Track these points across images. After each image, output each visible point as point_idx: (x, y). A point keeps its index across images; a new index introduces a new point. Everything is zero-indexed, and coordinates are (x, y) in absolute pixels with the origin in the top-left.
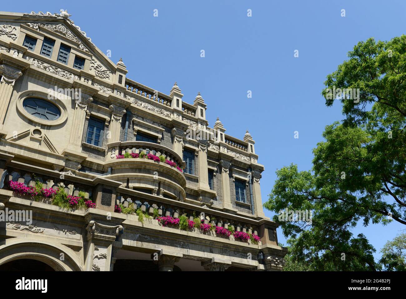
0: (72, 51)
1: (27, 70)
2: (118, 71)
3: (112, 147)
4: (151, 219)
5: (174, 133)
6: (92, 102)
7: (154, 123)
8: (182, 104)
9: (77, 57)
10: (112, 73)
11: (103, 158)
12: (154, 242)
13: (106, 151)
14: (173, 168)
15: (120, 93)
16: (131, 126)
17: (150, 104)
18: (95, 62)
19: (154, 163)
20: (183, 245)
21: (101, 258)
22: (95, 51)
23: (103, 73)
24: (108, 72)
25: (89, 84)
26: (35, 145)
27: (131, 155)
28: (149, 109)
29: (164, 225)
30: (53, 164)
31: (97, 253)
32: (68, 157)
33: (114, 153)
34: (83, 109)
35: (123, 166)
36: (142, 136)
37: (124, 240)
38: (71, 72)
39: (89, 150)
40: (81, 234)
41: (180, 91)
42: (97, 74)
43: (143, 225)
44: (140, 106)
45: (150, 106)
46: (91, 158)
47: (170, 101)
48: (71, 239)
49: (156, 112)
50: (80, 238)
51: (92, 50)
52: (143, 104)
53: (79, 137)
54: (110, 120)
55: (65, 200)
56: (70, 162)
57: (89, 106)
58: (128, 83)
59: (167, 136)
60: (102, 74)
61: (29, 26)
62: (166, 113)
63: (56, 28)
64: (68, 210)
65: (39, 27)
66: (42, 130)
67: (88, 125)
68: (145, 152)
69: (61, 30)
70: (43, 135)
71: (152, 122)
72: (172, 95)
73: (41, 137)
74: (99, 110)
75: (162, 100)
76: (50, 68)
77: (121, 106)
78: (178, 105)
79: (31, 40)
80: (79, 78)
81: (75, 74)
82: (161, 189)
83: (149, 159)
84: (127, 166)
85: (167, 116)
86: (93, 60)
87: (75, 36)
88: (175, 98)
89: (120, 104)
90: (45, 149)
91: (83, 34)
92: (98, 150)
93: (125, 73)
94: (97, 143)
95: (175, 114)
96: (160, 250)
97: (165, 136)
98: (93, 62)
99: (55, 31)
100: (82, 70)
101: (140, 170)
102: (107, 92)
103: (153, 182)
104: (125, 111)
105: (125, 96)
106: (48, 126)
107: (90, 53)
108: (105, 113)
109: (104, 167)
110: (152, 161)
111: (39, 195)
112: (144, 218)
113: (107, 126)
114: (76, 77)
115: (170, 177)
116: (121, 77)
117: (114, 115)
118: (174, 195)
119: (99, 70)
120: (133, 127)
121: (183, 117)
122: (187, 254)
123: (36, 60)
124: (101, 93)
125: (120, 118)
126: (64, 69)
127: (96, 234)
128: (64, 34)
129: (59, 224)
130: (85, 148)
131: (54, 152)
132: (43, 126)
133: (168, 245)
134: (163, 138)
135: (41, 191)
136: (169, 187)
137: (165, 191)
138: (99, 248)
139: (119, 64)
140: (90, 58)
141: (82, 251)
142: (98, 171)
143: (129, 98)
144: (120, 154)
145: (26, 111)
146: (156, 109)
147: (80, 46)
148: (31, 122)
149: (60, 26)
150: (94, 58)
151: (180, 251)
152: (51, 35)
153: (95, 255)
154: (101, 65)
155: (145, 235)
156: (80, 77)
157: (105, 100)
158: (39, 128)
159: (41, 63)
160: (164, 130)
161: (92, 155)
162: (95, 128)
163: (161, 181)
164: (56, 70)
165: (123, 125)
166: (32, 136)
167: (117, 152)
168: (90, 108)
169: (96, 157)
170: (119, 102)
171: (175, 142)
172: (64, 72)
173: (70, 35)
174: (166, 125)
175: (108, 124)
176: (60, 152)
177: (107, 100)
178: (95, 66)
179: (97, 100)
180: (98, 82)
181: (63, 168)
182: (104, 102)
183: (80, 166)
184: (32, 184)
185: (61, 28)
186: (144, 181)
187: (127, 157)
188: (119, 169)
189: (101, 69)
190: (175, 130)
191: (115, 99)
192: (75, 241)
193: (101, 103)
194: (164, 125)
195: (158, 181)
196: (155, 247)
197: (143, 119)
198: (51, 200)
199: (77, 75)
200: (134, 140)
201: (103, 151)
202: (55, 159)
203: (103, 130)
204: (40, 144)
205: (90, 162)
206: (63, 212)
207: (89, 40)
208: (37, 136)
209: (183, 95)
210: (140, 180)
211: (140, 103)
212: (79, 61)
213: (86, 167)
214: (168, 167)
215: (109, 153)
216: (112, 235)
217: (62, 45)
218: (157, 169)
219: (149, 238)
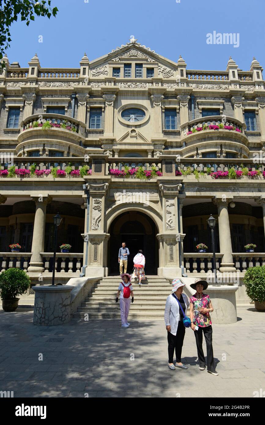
0: (144, 66)
1: (118, 92)
2: (179, 67)
3: (184, 128)
4: (205, 175)
5: (233, 101)
6: (164, 99)
7: (215, 98)
8: (238, 74)
9: (148, 69)
10: (175, 70)
11: (179, 136)
12: (209, 191)
13: (181, 131)
14: (231, 131)
15: (183, 84)
16: (197, 106)
17: (209, 84)
18: (161, 67)
19: (214, 131)
20: (233, 190)
21: (171, 206)
22: (159, 59)
23: (169, 73)
24: (172, 71)
25: (159, 86)
26: (134, 140)
27: (196, 130)
28: (209, 88)
29: (216, 178)
30: (147, 149)
31: (168, 203)
32: (154, 143)
33: (185, 131)
34: (159, 106)
35: (192, 139)
36: (207, 111)
37: (186, 193)
38: (146, 82)
39: (169, 133)
40: (157, 193)
41: (234, 64)
42: (164, 76)
43: (198, 181)
44: (201, 89)
45: (210, 86)
46: (171, 139)
47: (227, 75)
48: (151, 197)
49: (215, 89)
50: (158, 195)
51: (157, 59)
52: (204, 86)
53: (160, 126)
54: (180, 108)
55: (143, 174)
56: (157, 145)
57: (162, 102)
58: (189, 73)
59: (228, 105)
60: (167, 75)
61: (113, 61)
62: (224, 86)
63: (130, 54)
64: (146, 180)
65: (119, 59)
66: (136, 129)
67: (165, 116)
68: (206, 124)
69: (133, 54)
70: (137, 132)
71: (213, 98)
72: (228, 70)
73: (136, 134)
74: (170, 103)
75: (220, 76)
76: (132, 85)
77: (185, 94)
78: (234, 76)
79: (116, 70)
80: (152, 85)
81: (149, 82)
82: (223, 149)
83: (210, 129)
84: (195, 139)
85: (226, 88)
86: (160, 66)
87: (144, 53)
88: (231, 71)
89: (185, 93)
90: (140, 141)
91: (148, 50)
92: (175, 132)
93: (185, 66)
94: (173, 127)
95: (233, 85)
96: (215, 195)
97: (226, 106)
98: (160, 68)
99: (130, 56)
100: (152, 78)
101: (205, 139)
102: (173, 87)
103: (216, 145)
104: (189, 97)
105: (188, 85)
106: (139, 125)
107: (156, 62)
108: (175, 103)
109: (180, 143)
110: (213, 130)
111: (127, 174)
112: (200, 176)
113: (179, 113)
114: (150, 84)
115: (231, 138)
116: (182, 71)
117: (182, 102)
118: (236, 152)
119: (165, 72)
120: (198, 107)
121: (240, 85)
122: (237, 196)
123: (122, 83)
124: (169, 89)
125: (186, 104)
126: (141, 82)
127: (165, 192)
128: (136, 56)
129: (143, 189)
130: (165, 133)
131: (146, 141)
132: (136, 126)
133: (221, 191)
134: (224, 108)
135: (129, 172)
136: (230, 146)
137: (227, 150)
138: (169, 200)
139: (179, 61)
140: (157, 66)
141: (160, 203)
142: (177, 147)
143: (192, 85)
144: (190, 131)
145: (124, 120)
146: (215, 86)
147: (148, 60)
148: (128, 126)
149: (132, 51)
150: (159, 64)
151: (231, 194)
152: (128, 60)
153: (167, 205)
154: (166, 67)
155: (202, 187)
156: (152, 83)
157: (174, 93)
158: (133, 128)
159: (125, 84)
160: (224, 101)
161: (171, 136)
162: (170, 117)
163: (222, 143)
164: (136, 85)
165: (190, 108)
166: (131, 135)
167: (187, 129)
168: (163, 103)
169: (174, 137)
170: (183, 91)
171: (236, 108)
172: (141, 84)
173: (140, 55)
174: (225, 97)
175: (179, 111)
176: (149, 141)
177: (175, 93)
178: (161, 71)
179: (167, 95)
180: (166, 82)
181: (153, 150)
182: (173, 96)
183: (163, 147)
184: (123, 168)
185: (133, 52)
186: (208, 147)
187: (194, 132)
188: (190, 142)
189: (166, 70)
190: (233, 99)
191: (180, 91)
192: (154, 197)
193: (171, 96)
194: (224, 97)
195: (220, 144)
196: (211, 194)
197: (205, 98)
198: (135, 176)
199: (150, 83)
200: (200, 117)
201: (178, 131)
202: (147, 146)
203: (176, 116)
204: (137, 139)
205: (170, 142)
206: (143, 181)
207: (153, 53)
208: (134, 134)
209: (237, 66)
210: (205, 147)
211: (201, 86)
212: (150, 71)
213: (168, 146)
214: (227, 131)
215: (183, 132)
216: (176, 191)
217: (136, 64)
218: (218, 135)
219: (205, 189)
